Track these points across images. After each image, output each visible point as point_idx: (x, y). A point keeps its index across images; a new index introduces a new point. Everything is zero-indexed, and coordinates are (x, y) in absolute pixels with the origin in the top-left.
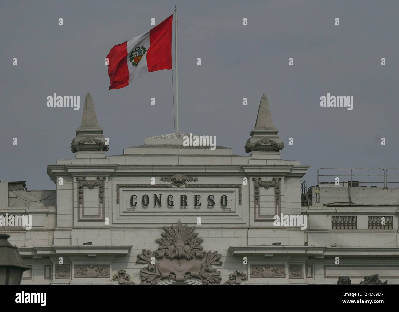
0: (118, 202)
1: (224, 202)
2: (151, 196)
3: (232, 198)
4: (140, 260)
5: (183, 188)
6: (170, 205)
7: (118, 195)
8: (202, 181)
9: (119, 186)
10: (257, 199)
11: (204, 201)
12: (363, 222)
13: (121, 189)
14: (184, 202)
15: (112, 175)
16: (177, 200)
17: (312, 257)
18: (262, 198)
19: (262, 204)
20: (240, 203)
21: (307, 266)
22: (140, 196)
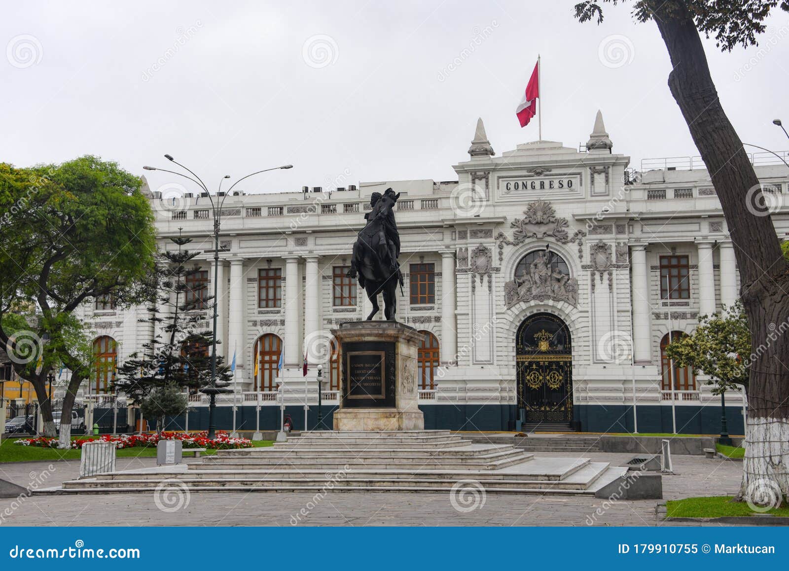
0: (498, 188)
1: (570, 184)
2: (520, 184)
3: (576, 181)
4: (513, 226)
5: (542, 177)
6: (533, 188)
7: (498, 184)
8: (554, 171)
9: (499, 178)
10: (592, 182)
11: (556, 184)
12: (670, 194)
13: (500, 179)
14: (542, 186)
15: (494, 170)
16: (537, 184)
17: (632, 219)
18: (596, 181)
19: (596, 184)
20: (581, 185)
21: (629, 226)
22: (513, 183)
